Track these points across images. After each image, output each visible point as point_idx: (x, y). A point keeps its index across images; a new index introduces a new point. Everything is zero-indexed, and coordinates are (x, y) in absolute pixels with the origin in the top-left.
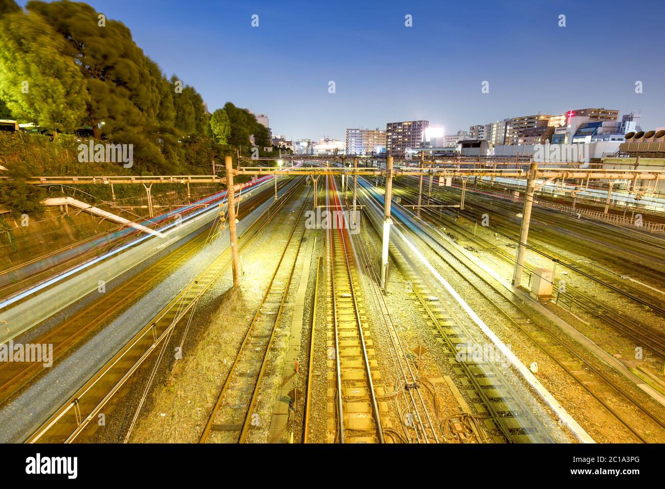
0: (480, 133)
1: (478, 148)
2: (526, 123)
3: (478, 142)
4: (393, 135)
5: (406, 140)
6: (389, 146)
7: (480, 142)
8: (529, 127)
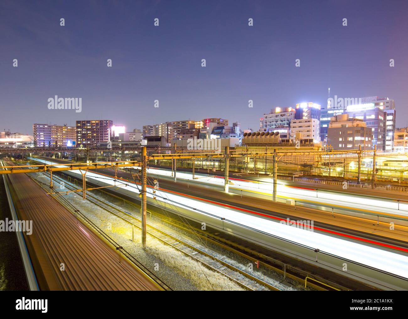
0: (150, 131)
1: (160, 142)
2: (181, 125)
3: (159, 137)
4: (83, 131)
5: (95, 135)
6: (79, 140)
7: (161, 137)
8: (183, 128)
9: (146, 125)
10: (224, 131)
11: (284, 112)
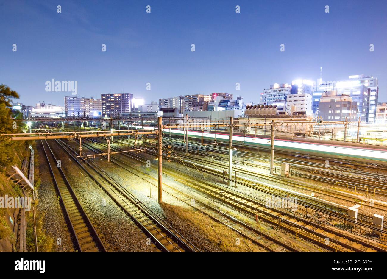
0: (165, 103)
1: (173, 113)
2: (192, 99)
4: (107, 103)
5: (118, 106)
6: (104, 111)
7: (174, 109)
9: (162, 98)
10: (229, 104)
11: (281, 88)
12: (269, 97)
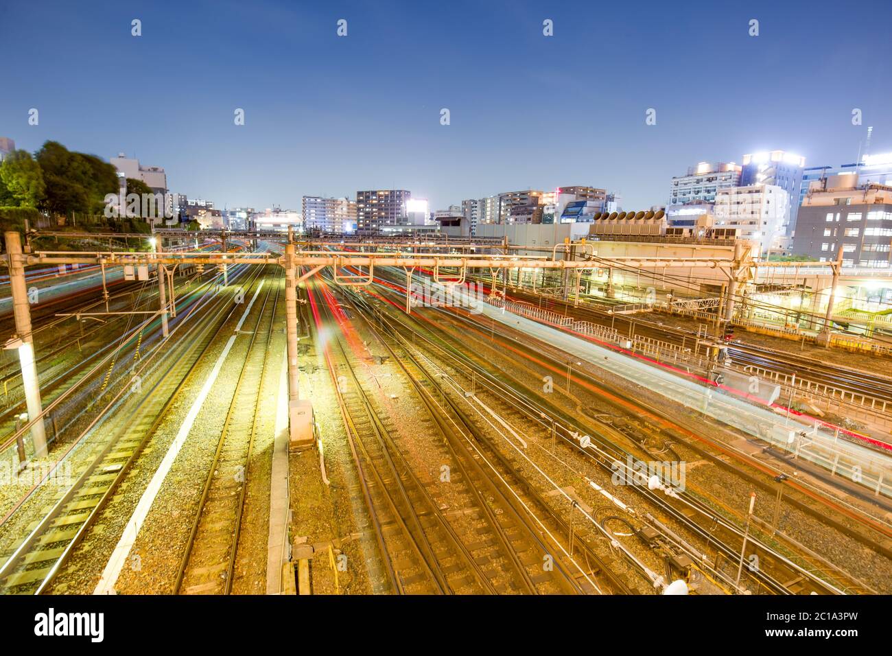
0: (473, 209)
1: (458, 227)
2: (518, 200)
4: (366, 207)
6: (361, 222)
7: (459, 220)
8: (523, 204)
10: (585, 210)
11: (715, 172)
12: (684, 195)
